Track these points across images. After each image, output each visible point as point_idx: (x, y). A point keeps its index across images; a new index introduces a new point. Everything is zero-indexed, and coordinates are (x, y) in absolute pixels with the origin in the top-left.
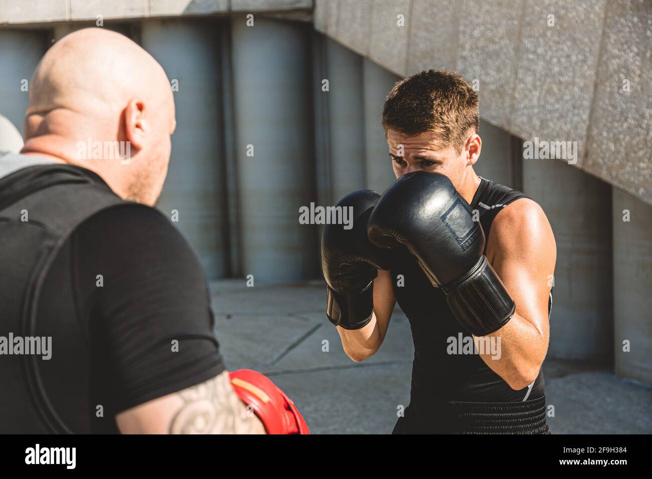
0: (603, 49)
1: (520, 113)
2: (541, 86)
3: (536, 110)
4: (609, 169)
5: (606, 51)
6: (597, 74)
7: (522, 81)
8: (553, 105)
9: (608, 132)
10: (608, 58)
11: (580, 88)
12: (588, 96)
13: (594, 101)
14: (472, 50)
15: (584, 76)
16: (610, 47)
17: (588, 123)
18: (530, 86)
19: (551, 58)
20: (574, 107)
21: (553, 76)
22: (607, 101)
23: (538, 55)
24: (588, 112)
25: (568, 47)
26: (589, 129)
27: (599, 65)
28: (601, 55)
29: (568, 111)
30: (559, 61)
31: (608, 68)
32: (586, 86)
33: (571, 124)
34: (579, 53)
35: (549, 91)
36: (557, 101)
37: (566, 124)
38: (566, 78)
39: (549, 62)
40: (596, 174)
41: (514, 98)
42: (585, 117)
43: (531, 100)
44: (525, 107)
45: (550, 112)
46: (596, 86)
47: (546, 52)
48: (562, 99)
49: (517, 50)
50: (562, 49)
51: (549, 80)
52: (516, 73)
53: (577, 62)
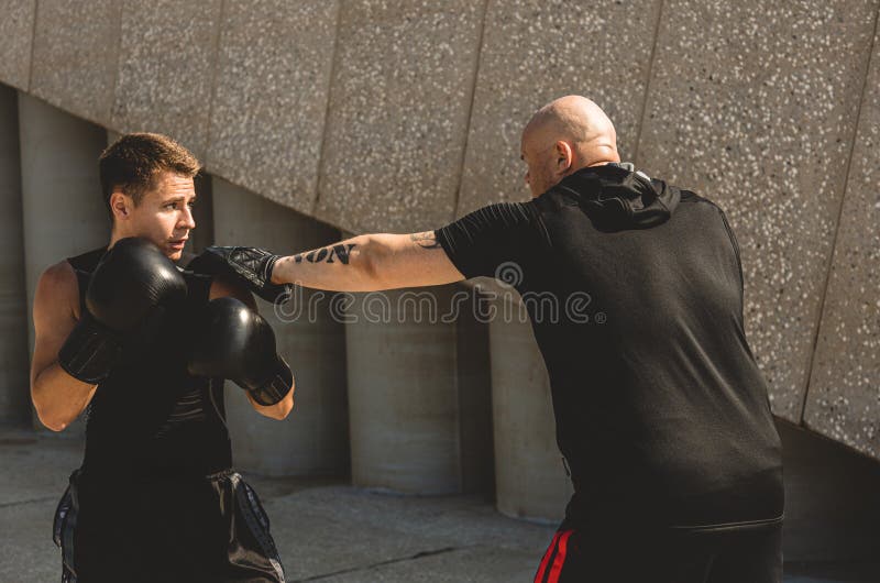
0: (336, 64)
1: (219, 145)
2: (252, 109)
3: (244, 141)
4: (349, 216)
5: (341, 67)
6: (329, 95)
7: (222, 102)
8: (269, 134)
9: (347, 170)
10: (343, 76)
11: (305, 112)
12: (318, 123)
13: (326, 129)
14: (142, 56)
15: (311, 98)
16: (345, 63)
17: (318, 157)
18: (234, 109)
19: (265, 73)
20: (299, 138)
21: (269, 96)
22: (344, 130)
23: (245, 69)
24: (318, 143)
25: (288, 60)
26: (321, 164)
27: (332, 84)
28: (334, 73)
29: (291, 142)
30: (276, 77)
31: (344, 88)
32: (314, 110)
33: (296, 158)
34: (304, 68)
35: (263, 116)
36: (274, 129)
37: (288, 158)
38: (287, 100)
39: (262, 78)
40: (332, 223)
41: (210, 124)
42: (314, 150)
43: (236, 128)
44: (226, 138)
45: (266, 143)
46: (328, 111)
47: (257, 66)
48: (281, 126)
49: (214, 60)
50: (280, 62)
51: (261, 102)
52: (214, 92)
53: (300, 81)
